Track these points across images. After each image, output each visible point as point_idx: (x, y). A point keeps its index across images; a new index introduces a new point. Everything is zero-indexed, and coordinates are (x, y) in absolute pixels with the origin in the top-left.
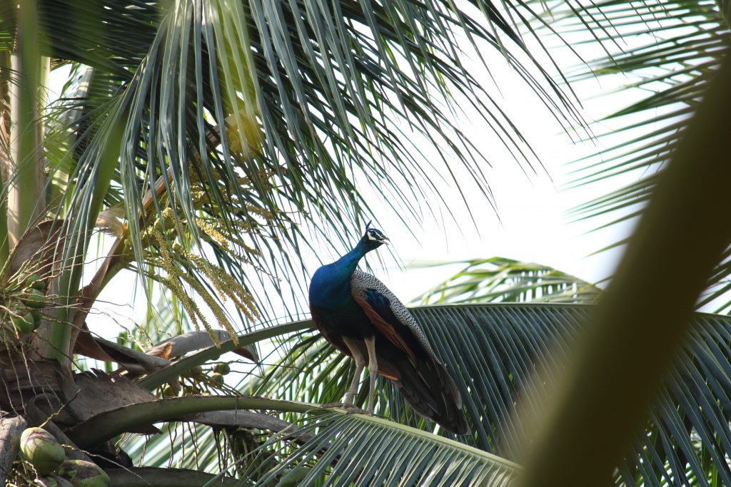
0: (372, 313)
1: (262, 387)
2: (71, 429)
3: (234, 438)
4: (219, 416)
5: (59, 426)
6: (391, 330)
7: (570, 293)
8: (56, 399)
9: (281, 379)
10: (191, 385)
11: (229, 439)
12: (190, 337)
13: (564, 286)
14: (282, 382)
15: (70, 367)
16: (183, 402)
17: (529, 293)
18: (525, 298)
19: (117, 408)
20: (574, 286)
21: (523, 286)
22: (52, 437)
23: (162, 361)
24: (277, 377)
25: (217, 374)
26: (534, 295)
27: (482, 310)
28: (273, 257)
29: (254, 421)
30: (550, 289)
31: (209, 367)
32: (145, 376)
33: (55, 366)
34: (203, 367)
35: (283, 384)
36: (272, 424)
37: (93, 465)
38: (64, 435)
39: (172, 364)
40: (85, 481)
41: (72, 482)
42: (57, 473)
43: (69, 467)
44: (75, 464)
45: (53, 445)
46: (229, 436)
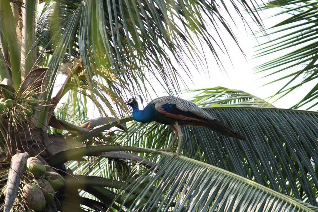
2: (47, 158)
3: (117, 163)
4: (111, 154)
5: (42, 157)
7: (250, 101)
10: (98, 140)
11: (115, 164)
12: (98, 120)
13: (248, 99)
15: (47, 132)
16: (96, 148)
17: (233, 101)
18: (231, 103)
20: (253, 99)
21: (231, 98)
22: (40, 161)
23: (86, 130)
25: (109, 136)
26: (234, 102)
27: (223, 110)
29: (126, 156)
30: (242, 100)
31: (105, 133)
32: (78, 136)
33: (40, 131)
34: (103, 133)
36: (134, 157)
37: (58, 174)
38: (45, 161)
39: (90, 131)
40: (54, 181)
41: (49, 181)
42: (42, 177)
43: (47, 175)
44: (50, 174)
45: (41, 165)
46: (115, 162)
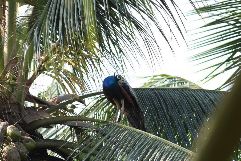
0: (124, 91)
1: (86, 114)
2: (23, 126)
3: (77, 130)
4: (72, 123)
5: (19, 125)
6: (129, 97)
7: (186, 85)
8: (18, 116)
9: (94, 111)
10: (63, 112)
11: (75, 131)
12: (63, 96)
13: (185, 83)
14: (94, 112)
15: (24, 106)
16: (60, 118)
18: (172, 86)
19: (39, 119)
20: (188, 83)
21: (171, 83)
22: (17, 129)
23: (54, 104)
24: (92, 110)
25: (72, 108)
26: (175, 86)
27: (160, 90)
28: (92, 70)
29: (83, 125)
30: (180, 84)
31: (69, 106)
32: (48, 109)
33: (19, 105)
34: (67, 106)
35: (94, 113)
36: (90, 126)
37: (30, 138)
38: (21, 128)
39: (57, 105)
40: (28, 144)
41: (23, 144)
42: (18, 141)
43: (23, 139)
44: (25, 138)
45: (18, 131)
46: (75, 130)
